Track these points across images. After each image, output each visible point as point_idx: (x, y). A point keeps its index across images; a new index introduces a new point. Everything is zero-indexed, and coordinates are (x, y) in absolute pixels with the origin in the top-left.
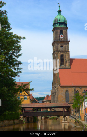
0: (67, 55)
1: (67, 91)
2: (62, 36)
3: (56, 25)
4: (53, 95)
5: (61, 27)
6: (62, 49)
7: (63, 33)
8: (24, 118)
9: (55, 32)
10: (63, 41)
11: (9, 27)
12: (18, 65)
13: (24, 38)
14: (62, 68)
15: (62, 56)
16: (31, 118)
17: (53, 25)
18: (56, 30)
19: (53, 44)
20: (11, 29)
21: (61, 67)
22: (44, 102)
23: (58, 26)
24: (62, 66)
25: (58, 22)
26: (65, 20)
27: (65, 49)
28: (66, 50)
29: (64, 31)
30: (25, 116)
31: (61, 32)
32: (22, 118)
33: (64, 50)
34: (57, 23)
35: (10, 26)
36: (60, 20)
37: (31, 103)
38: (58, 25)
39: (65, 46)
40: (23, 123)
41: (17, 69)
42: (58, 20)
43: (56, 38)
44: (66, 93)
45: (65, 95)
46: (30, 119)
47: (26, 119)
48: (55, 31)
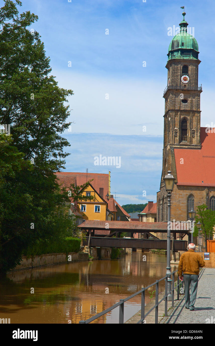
0: (195, 118)
1: (191, 196)
2: (185, 78)
3: (175, 53)
4: (161, 202)
5: (185, 58)
6: (184, 106)
7: (189, 72)
8: (90, 251)
9: (171, 70)
10: (188, 90)
11: (47, 66)
12: (62, 146)
13: (70, 92)
14: (182, 147)
15: (184, 122)
16: (106, 249)
17: (168, 55)
18: (173, 65)
19: (166, 96)
20: (51, 70)
21: (181, 145)
22: (142, 216)
23: (177, 56)
24: (183, 142)
25: (180, 48)
26: (194, 45)
27: (192, 106)
28: (194, 109)
29: (190, 68)
30: (94, 247)
31: (185, 71)
32: (86, 250)
33: (189, 109)
34: (177, 51)
35: (49, 65)
36: (183, 44)
37: (109, 218)
38: (179, 54)
39: (192, 101)
40: (89, 260)
41: (60, 155)
42: (180, 44)
43: (172, 82)
44: (188, 200)
45: (186, 204)
46: (103, 252)
47: (96, 252)
48: (171, 68)
